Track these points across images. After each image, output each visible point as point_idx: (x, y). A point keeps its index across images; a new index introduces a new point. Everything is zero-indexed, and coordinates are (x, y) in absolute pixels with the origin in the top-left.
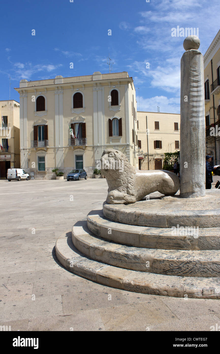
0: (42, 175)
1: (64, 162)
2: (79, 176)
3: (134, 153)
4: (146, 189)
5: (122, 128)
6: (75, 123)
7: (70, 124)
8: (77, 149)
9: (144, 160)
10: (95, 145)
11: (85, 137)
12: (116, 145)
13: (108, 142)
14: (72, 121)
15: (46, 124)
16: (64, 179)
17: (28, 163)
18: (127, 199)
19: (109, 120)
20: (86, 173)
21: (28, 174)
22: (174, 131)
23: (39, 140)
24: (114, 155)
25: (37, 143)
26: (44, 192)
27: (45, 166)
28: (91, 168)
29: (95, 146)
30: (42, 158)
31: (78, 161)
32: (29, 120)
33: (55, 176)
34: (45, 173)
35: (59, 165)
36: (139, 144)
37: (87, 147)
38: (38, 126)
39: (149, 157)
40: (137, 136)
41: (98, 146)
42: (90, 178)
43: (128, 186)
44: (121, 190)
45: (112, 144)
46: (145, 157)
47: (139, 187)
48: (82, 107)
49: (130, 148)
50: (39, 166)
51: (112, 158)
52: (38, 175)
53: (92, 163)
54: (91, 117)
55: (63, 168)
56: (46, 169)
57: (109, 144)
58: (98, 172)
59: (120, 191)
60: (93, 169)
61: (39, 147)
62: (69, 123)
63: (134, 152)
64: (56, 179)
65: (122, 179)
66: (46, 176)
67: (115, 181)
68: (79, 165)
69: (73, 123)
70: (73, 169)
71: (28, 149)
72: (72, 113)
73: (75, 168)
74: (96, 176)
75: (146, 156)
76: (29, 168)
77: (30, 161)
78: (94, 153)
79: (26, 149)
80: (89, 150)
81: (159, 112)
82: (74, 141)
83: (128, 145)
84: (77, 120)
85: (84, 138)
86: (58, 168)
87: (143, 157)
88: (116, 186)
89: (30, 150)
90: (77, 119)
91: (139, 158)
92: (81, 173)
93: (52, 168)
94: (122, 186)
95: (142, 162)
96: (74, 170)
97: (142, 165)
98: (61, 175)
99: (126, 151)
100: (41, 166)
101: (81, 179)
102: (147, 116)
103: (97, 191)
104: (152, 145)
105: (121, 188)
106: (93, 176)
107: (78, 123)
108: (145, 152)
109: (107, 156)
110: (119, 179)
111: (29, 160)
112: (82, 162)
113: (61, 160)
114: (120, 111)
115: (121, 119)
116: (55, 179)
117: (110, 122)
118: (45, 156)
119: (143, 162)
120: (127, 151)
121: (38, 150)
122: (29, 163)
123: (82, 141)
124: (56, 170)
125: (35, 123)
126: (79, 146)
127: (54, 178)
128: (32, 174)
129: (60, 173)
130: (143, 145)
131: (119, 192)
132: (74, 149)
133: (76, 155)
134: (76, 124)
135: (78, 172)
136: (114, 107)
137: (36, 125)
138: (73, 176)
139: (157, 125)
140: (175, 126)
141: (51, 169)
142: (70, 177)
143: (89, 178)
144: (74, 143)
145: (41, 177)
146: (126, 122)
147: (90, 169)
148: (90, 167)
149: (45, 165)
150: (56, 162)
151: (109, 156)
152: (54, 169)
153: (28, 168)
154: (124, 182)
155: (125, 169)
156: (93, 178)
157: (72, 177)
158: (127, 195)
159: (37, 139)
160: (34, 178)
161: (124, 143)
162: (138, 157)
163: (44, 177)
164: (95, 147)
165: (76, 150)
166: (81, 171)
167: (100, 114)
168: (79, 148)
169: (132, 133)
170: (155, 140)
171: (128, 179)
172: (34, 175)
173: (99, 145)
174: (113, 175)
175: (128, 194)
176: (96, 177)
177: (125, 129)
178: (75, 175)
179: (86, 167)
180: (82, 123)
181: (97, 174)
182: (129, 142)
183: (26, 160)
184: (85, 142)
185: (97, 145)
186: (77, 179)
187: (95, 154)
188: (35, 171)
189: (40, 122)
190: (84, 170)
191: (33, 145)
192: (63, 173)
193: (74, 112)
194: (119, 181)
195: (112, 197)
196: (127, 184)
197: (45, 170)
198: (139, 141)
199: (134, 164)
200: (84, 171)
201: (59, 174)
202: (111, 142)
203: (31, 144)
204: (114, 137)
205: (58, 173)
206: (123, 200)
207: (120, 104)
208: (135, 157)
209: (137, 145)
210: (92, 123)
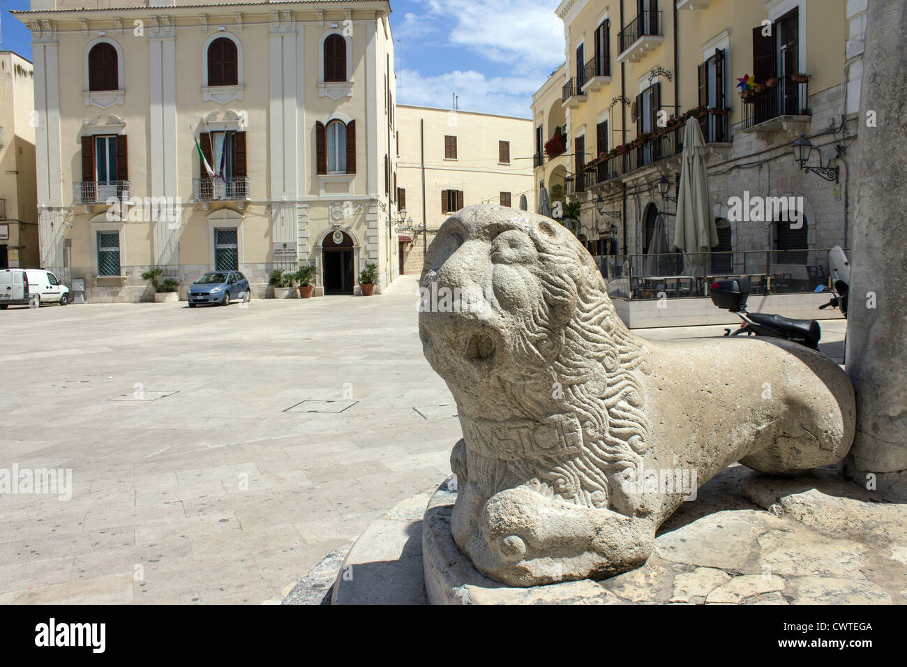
0: (110, 290)
1: (179, 249)
2: (227, 292)
3: (389, 224)
4: (706, 465)
5: (354, 149)
6: (213, 132)
7: (199, 135)
8: (220, 209)
9: (412, 246)
10: (274, 198)
11: (245, 174)
12: (337, 201)
13: (314, 190)
14: (203, 124)
15: (123, 132)
16: (181, 300)
17: (65, 251)
18: (614, 548)
19: (319, 124)
20: (247, 282)
21: (65, 285)
22: (499, 164)
23: (99, 180)
24: (534, 251)
25: (94, 189)
26: (111, 350)
27: (119, 262)
28: (263, 267)
29: (274, 202)
30: (108, 235)
31: (222, 248)
32: (65, 114)
33: (150, 292)
34: (120, 284)
35: (164, 258)
36: (401, 198)
37: (250, 206)
38: (94, 136)
39: (427, 237)
40: (395, 175)
41: (283, 203)
42: (260, 297)
43: (615, 460)
44: (573, 486)
45: (324, 195)
46: (415, 236)
47: (676, 457)
48: (235, 82)
49: (380, 210)
50: (99, 261)
51: (521, 268)
52: (96, 289)
53: (266, 254)
54: (264, 114)
55: (176, 268)
56: (123, 272)
57: (316, 196)
58: (283, 280)
59: (566, 494)
60: (267, 271)
61: (101, 203)
62: (194, 129)
63: (388, 220)
64: (154, 302)
65: (579, 415)
66: (123, 290)
67: (531, 424)
68: (226, 259)
69: (208, 130)
70: (206, 271)
71: (64, 208)
72: (205, 99)
73: (213, 269)
74: (277, 291)
75: (420, 232)
76: (69, 266)
77: (70, 246)
78: (271, 224)
79: (59, 209)
80: (256, 215)
81: (457, 108)
82: (210, 185)
83: (373, 201)
84: (221, 123)
85: (241, 178)
86: (161, 268)
87: (411, 236)
88: (535, 455)
89: (70, 211)
90: (221, 118)
91: (400, 238)
92: (230, 283)
93: (142, 267)
94: (577, 460)
95: (407, 249)
96: (209, 275)
97: (408, 260)
98: (170, 287)
99: (367, 219)
100: (109, 262)
101: (231, 301)
102: (422, 120)
103: (289, 350)
104: (435, 202)
105: (570, 474)
106: (267, 291)
107: (224, 131)
108: (417, 221)
109: (486, 257)
110: (563, 412)
111: (68, 243)
112: (236, 250)
113: (170, 241)
114: (352, 99)
115: (353, 123)
116: (153, 300)
117: (320, 129)
118: (118, 231)
119: (410, 249)
120: (368, 217)
121: (95, 211)
122: (69, 252)
123: (234, 187)
124: (153, 273)
125: (86, 128)
126: (225, 200)
127: (149, 298)
128: (79, 286)
129: (167, 282)
130: (413, 201)
131: (560, 500)
132: (212, 209)
133: (216, 230)
134: (216, 135)
135: (223, 281)
136: (331, 85)
137: (90, 133)
138: (208, 294)
139: (451, 147)
140: (500, 150)
141: (139, 269)
142: (197, 294)
143: (256, 296)
144: (211, 191)
145: (108, 295)
146: (368, 134)
147: (260, 270)
148: (259, 265)
149: (119, 258)
150: (156, 250)
151: (496, 258)
152: (147, 270)
153: (65, 266)
154: (590, 431)
155: (600, 346)
156: (266, 298)
157: (203, 294)
158: (611, 514)
159: (92, 178)
160: (85, 299)
161: (363, 196)
162: (397, 235)
163: (115, 294)
164: (273, 206)
165: (216, 212)
166: (230, 277)
167: (291, 103)
168: (224, 208)
169: (384, 166)
170: (445, 189)
171: (613, 410)
172: (85, 287)
173: (285, 200)
174: (524, 387)
175: (612, 507)
176: (276, 296)
177: (364, 153)
178: (215, 290)
179: (247, 265)
180: (235, 131)
181: (280, 286)
182: (376, 190)
183: (57, 241)
184: (244, 189)
185: (280, 200)
186: (219, 301)
187: (274, 227)
188: (89, 277)
189: (102, 123)
190: (240, 274)
191: (79, 197)
192: (176, 284)
193: (211, 98)
194: (558, 426)
195: (518, 541)
196: (608, 443)
197: (118, 273)
198: (399, 189)
199: (389, 256)
200: (242, 277)
201: (163, 286)
202: (322, 192)
203: (74, 193)
204: (332, 175)
205: (161, 284)
206: (587, 555)
207: (351, 79)
208: (391, 237)
209: (395, 201)
210: (264, 134)
